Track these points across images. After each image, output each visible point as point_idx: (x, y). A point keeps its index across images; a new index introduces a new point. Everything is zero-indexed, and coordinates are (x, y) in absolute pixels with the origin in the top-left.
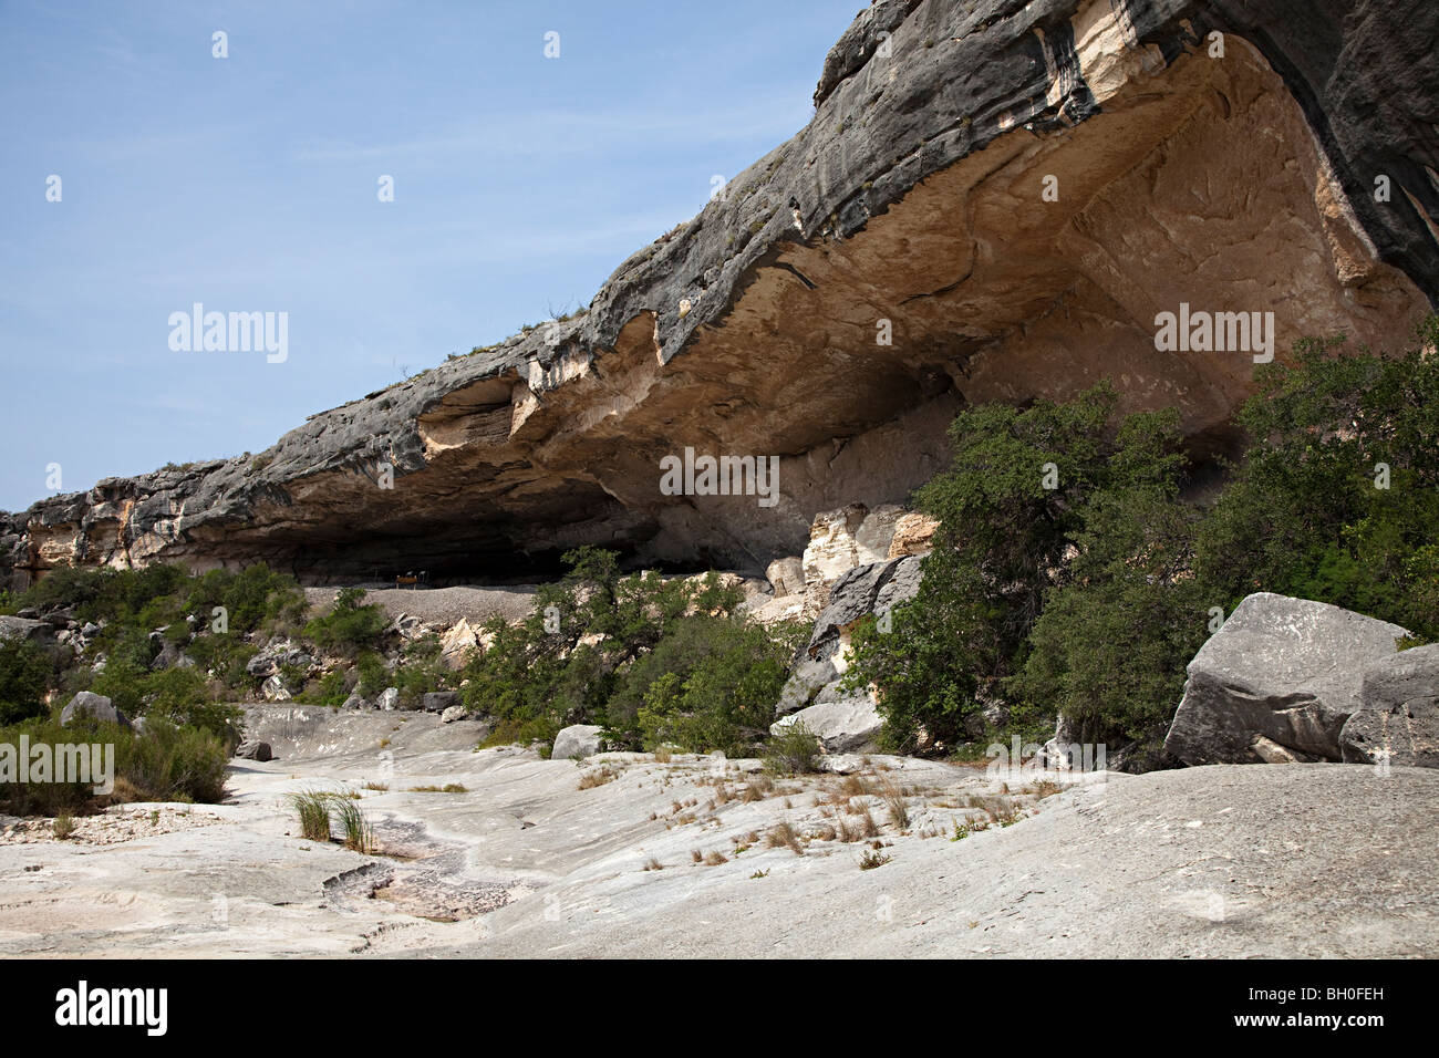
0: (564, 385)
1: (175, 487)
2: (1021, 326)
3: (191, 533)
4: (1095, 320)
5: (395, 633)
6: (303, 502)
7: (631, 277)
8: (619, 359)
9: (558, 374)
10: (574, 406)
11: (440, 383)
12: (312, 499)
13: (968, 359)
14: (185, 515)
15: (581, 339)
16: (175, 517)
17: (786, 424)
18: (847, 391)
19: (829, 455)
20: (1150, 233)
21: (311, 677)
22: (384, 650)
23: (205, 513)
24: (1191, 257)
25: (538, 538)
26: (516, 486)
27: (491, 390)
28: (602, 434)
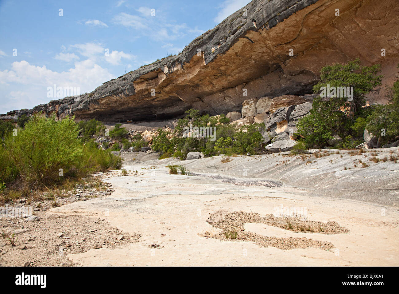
0: (174, 72)
1: (69, 102)
2: (303, 52)
3: (74, 113)
4: (325, 50)
5: (129, 134)
6: (102, 104)
7: (196, 43)
8: (190, 65)
9: (172, 69)
10: (176, 77)
11: (139, 73)
12: (105, 103)
13: (286, 61)
14: (72, 108)
15: (179, 60)
16: (70, 109)
17: (233, 79)
18: (251, 70)
19: (242, 87)
20: (353, 25)
21: (110, 145)
22: (127, 138)
23: (77, 108)
24: (365, 30)
25: (160, 111)
26: (156, 98)
27: (153, 74)
28: (183, 84)
